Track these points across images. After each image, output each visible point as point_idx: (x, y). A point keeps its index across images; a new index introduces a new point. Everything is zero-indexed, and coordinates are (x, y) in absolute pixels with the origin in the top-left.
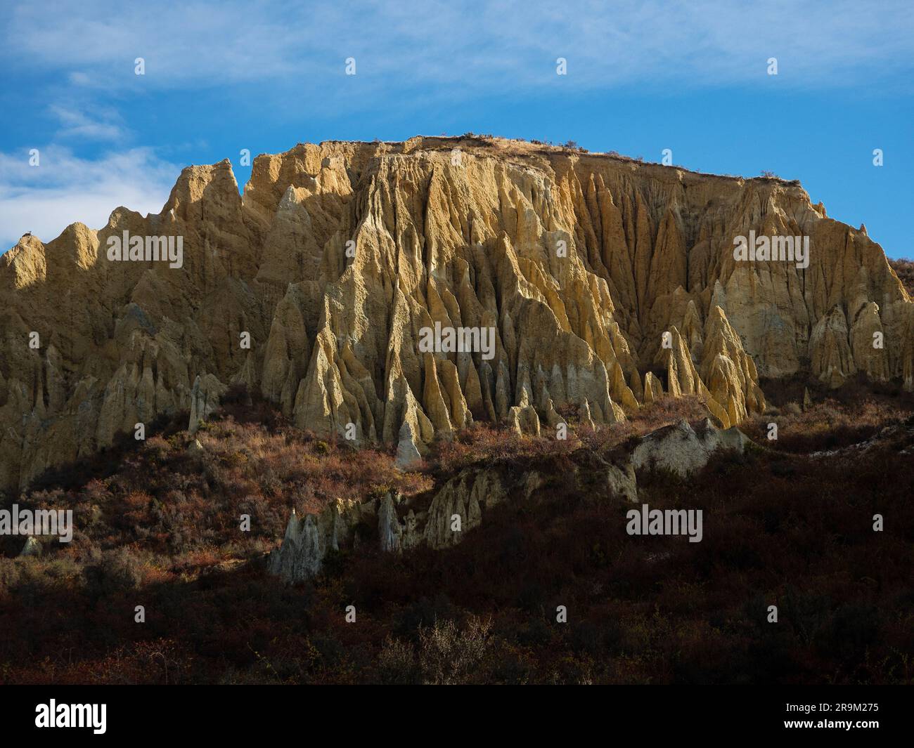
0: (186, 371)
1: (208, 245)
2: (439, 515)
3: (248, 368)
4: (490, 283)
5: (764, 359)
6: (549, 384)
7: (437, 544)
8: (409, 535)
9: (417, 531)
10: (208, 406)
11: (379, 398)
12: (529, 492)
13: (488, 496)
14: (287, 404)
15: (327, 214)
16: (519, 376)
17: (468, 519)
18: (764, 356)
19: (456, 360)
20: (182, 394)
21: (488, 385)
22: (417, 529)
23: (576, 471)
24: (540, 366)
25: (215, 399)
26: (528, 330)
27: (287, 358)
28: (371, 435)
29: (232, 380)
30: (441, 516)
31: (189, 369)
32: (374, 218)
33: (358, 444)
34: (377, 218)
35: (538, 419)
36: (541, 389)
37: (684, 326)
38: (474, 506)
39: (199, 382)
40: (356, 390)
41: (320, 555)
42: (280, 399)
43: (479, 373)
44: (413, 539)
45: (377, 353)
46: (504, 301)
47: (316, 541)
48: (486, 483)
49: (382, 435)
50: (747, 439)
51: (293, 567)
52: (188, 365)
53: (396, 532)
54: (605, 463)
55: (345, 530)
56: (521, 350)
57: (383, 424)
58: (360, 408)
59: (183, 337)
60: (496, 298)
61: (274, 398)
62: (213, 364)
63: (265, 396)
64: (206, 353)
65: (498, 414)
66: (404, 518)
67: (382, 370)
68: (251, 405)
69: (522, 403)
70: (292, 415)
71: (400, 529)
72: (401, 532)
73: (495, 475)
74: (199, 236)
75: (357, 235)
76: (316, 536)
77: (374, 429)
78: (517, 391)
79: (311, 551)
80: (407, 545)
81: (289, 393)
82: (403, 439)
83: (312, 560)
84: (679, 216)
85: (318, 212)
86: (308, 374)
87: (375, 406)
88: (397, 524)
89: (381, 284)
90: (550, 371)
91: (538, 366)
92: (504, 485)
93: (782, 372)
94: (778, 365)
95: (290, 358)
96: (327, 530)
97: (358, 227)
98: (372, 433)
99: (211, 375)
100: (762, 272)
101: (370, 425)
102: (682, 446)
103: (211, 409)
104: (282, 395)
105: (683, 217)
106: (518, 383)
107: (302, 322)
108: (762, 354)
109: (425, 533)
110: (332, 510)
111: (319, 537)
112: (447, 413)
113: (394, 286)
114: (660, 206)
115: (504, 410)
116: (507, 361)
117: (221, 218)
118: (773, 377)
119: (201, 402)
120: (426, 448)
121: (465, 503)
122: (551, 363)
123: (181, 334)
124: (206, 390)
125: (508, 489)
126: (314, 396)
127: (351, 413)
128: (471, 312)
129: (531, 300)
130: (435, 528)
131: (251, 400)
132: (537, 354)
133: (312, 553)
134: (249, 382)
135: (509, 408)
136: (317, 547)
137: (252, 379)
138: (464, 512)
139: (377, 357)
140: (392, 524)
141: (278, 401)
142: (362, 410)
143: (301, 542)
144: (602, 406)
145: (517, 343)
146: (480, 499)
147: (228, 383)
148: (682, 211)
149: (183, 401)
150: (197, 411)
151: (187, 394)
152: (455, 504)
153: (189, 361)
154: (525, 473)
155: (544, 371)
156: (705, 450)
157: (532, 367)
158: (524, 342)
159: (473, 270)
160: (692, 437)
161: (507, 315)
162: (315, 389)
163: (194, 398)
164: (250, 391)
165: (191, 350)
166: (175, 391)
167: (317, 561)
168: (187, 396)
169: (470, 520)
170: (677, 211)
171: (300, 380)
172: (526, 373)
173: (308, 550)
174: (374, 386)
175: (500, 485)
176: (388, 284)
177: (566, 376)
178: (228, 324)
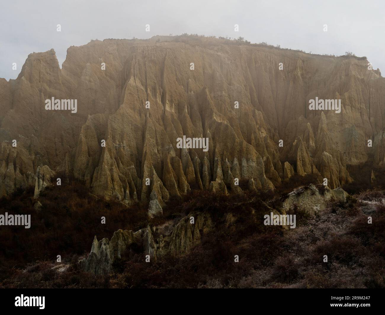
0: (32, 164)
1: (43, 96)
2: (177, 238)
3: (66, 162)
4: (199, 114)
5: (349, 155)
6: (232, 169)
7: (176, 255)
8: (161, 249)
9: (165, 247)
10: (45, 183)
11: (139, 177)
12: (227, 224)
13: (204, 227)
14: (88, 182)
15: (108, 79)
16: (215, 164)
17: (193, 240)
18: (349, 153)
19: (181, 156)
20: (30, 177)
21: (198, 169)
22: (165, 246)
23: (253, 212)
24: (227, 159)
25: (48, 179)
26: (220, 139)
27: (88, 156)
28: (134, 198)
29: (58, 168)
30: (178, 239)
31: (33, 163)
32: (135, 79)
33: (127, 203)
34: (136, 79)
35: (226, 188)
36: (228, 172)
37: (305, 137)
38: (196, 232)
39: (40, 169)
40: (126, 173)
41: (111, 261)
42: (84, 179)
43: (193, 163)
44: (162, 252)
45: (137, 153)
46: (206, 124)
47: (109, 254)
48: (203, 219)
49: (140, 197)
50: (347, 194)
51: (95, 268)
52: (33, 161)
53: (153, 248)
54: (269, 208)
55: (124, 247)
56: (217, 150)
57: (141, 192)
58: (129, 183)
59: (30, 146)
60: (202, 122)
61: (81, 178)
62: (47, 161)
63: (76, 177)
64: (43, 155)
65: (204, 185)
66: (158, 240)
67: (140, 162)
68: (69, 182)
69: (217, 180)
70: (91, 187)
71: (156, 246)
72: (156, 248)
73: (208, 216)
74: (38, 91)
75: (125, 88)
76: (108, 250)
77: (136, 194)
78: (214, 173)
79: (106, 259)
80: (160, 254)
81: (89, 175)
82: (152, 199)
83: (106, 264)
84: (300, 77)
85: (103, 77)
86: (99, 164)
87: (137, 182)
88: (154, 243)
89: (139, 115)
90: (232, 162)
91: (226, 159)
92: (213, 221)
93: (358, 161)
94: (357, 158)
95: (89, 156)
96: (114, 247)
97: (126, 84)
98: (135, 197)
99: (46, 166)
100: (347, 107)
101: (134, 192)
102: (311, 198)
103: (46, 184)
104: (85, 177)
105: (303, 78)
106: (215, 169)
107: (96, 136)
108: (347, 152)
109: (169, 248)
110: (117, 236)
111: (110, 251)
112: (176, 185)
113: (146, 116)
114: (289, 72)
115: (207, 184)
116: (209, 157)
117: (50, 81)
118: (354, 164)
119: (41, 181)
120: (165, 205)
121: (191, 231)
122: (233, 157)
123: (29, 144)
124: (44, 174)
125: (215, 223)
126: (103, 177)
127: (123, 186)
128: (189, 130)
129: (221, 123)
130: (175, 245)
131: (68, 179)
132: (225, 153)
133: (107, 261)
134: (67, 169)
135: (210, 182)
136: (109, 257)
137: (68, 168)
138: (191, 236)
139: (137, 155)
140: (151, 243)
141: (83, 179)
142: (130, 184)
143: (100, 254)
144: (261, 180)
145: (214, 146)
146: (200, 229)
147: (55, 170)
148: (302, 75)
149: (30, 180)
150: (39, 186)
151: (32, 177)
152: (186, 232)
153: (33, 159)
154: (225, 214)
155: (229, 161)
156: (324, 200)
157: (223, 160)
158: (218, 146)
159: (189, 107)
160: (317, 193)
161: (208, 132)
162: (103, 173)
163: (37, 178)
164: (67, 174)
165: (35, 153)
166: (26, 175)
167: (109, 264)
168: (33, 178)
169: (195, 240)
170: (299, 74)
171: (95, 168)
172: (219, 163)
173: (104, 258)
174: (136, 171)
175: (211, 221)
176: (143, 115)
177: (241, 164)
178: (55, 139)
